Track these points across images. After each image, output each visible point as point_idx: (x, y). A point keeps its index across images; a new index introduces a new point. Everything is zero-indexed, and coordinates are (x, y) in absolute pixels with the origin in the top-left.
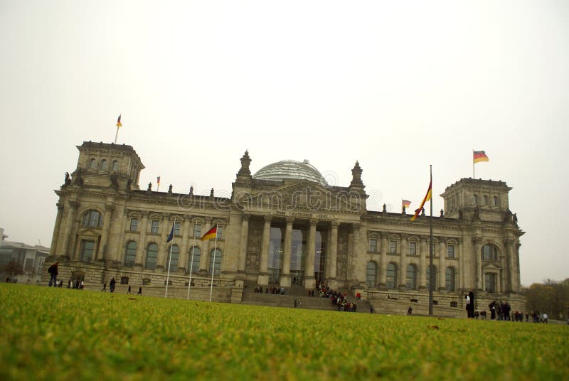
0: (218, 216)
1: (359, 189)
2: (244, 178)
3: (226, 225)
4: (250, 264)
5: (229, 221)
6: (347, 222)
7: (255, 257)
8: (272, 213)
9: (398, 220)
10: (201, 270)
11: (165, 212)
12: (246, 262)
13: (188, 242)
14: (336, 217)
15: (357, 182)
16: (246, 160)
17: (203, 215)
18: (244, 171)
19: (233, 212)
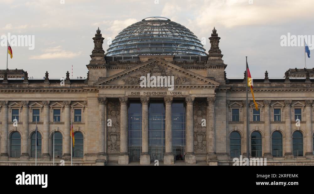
0: (75, 100)
1: (217, 58)
2: (98, 58)
3: (84, 108)
4: (112, 144)
5: (86, 104)
6: (201, 96)
7: (115, 137)
8: (127, 95)
9: (260, 87)
10: (65, 154)
11: (24, 100)
12: (107, 143)
13: (49, 128)
14: (190, 92)
15: (215, 50)
16: (99, 39)
17: (61, 100)
18: (98, 50)
19: (89, 95)
